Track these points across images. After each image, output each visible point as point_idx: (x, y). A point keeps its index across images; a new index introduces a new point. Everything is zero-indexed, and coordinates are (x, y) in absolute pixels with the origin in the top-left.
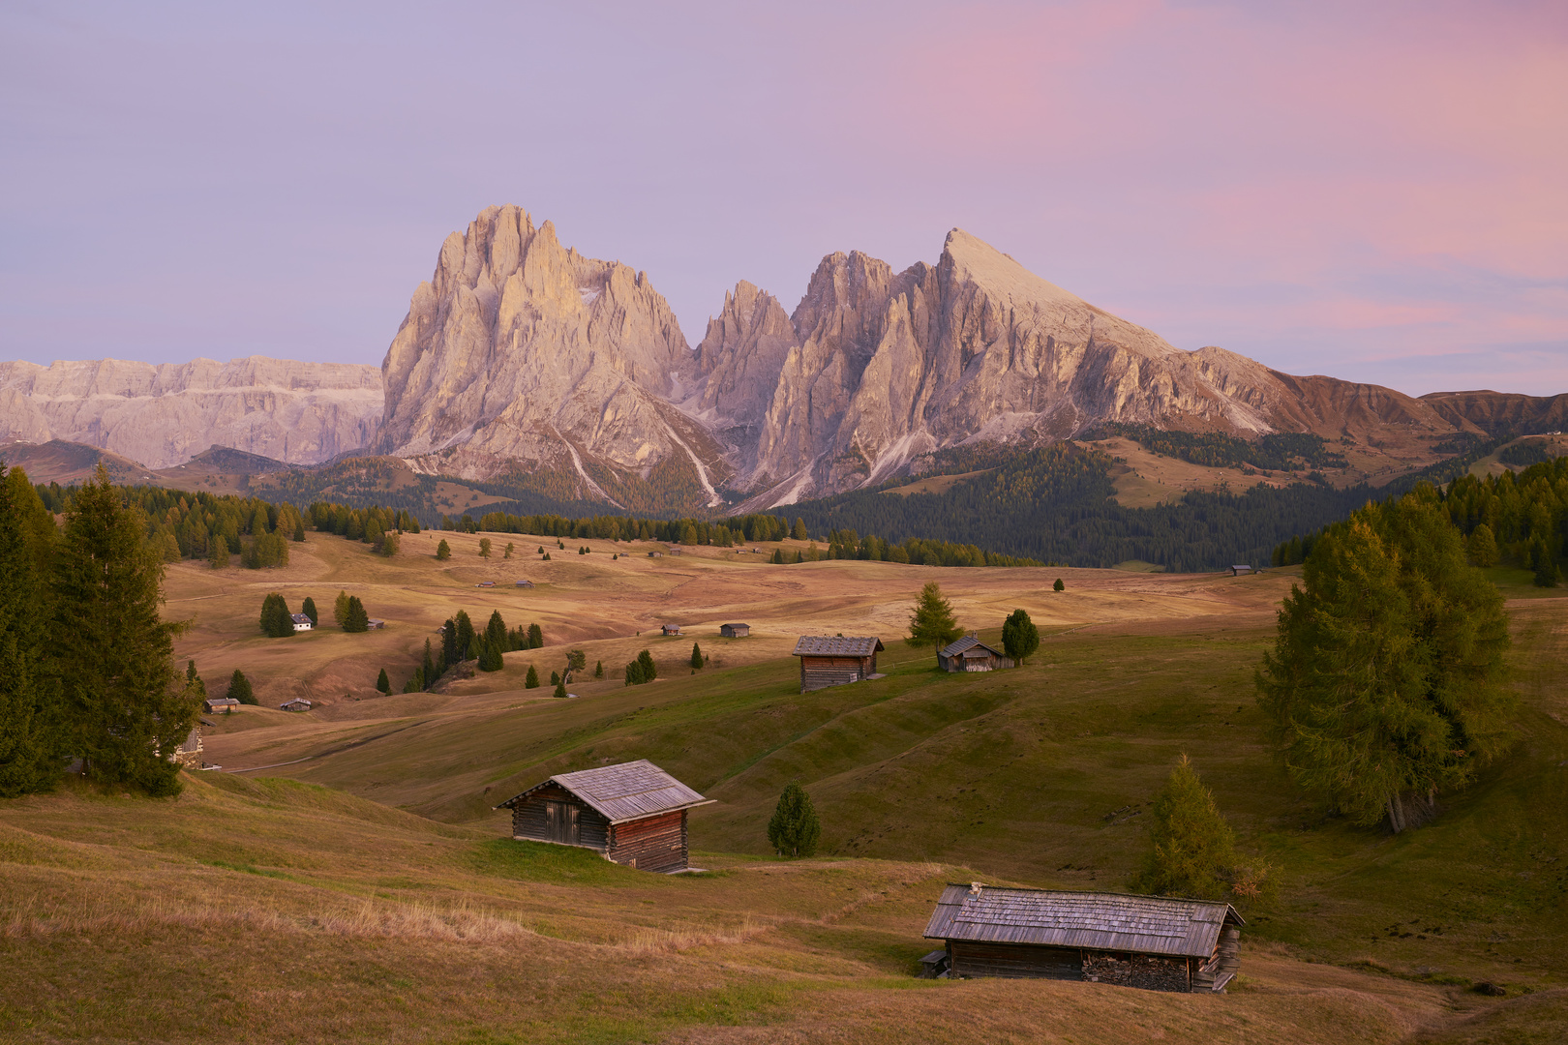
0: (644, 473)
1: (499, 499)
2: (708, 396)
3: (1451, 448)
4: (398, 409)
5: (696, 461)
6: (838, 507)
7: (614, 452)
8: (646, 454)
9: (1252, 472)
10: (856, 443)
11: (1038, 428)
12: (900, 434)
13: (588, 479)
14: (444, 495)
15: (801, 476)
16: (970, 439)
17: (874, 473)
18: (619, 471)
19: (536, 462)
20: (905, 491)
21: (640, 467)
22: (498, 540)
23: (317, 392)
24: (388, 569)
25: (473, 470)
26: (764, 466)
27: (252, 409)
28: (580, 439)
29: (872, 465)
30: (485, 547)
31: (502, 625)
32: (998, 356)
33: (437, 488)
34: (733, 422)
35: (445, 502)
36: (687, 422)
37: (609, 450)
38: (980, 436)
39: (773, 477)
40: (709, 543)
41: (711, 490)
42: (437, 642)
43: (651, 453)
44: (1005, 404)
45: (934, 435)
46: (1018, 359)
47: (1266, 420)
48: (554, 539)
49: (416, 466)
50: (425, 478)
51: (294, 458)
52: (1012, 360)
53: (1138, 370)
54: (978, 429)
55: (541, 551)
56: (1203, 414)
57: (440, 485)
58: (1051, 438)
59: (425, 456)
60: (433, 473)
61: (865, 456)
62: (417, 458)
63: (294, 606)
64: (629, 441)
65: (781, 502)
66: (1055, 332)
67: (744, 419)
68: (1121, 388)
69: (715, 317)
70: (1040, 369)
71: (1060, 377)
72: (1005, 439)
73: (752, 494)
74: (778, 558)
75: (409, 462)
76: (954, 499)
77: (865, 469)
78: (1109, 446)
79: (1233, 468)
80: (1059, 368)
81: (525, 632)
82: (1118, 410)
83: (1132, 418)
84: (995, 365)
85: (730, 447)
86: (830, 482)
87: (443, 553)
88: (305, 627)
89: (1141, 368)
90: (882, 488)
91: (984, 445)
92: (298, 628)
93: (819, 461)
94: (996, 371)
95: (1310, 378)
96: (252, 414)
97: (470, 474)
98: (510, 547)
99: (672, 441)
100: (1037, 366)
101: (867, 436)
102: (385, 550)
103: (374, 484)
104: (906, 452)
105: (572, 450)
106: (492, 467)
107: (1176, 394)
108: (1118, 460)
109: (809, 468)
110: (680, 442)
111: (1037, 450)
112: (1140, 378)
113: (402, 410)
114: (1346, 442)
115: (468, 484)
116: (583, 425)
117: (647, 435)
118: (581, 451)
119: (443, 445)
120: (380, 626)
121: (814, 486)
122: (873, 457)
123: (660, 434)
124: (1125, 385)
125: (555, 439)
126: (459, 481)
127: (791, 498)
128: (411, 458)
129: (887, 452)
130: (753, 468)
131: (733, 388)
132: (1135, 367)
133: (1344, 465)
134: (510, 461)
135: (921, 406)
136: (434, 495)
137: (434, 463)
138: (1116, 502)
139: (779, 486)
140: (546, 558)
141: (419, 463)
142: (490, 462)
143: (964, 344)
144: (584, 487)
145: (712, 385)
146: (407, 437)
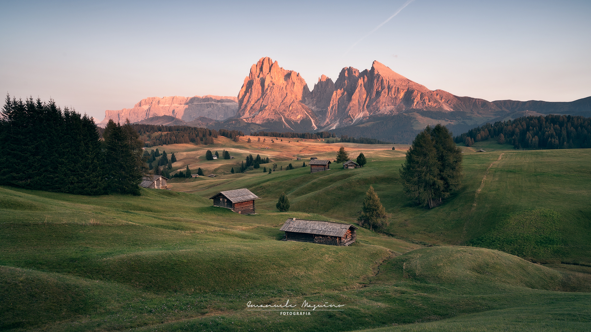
0: (299, 122)
1: (265, 128)
2: (314, 103)
3: (499, 114)
4: (242, 107)
5: (311, 119)
6: (345, 130)
7: (292, 117)
8: (300, 117)
9: (447, 121)
10: (350, 114)
11: (394, 110)
12: (360, 112)
13: (286, 123)
14: (252, 127)
15: (336, 122)
16: (377, 113)
17: (354, 122)
18: (293, 121)
19: (274, 119)
20: (361, 126)
21: (298, 120)
22: (262, 138)
23: (223, 103)
24: (236, 144)
25: (259, 121)
26: (327, 120)
27: (209, 107)
28: (284, 114)
29: (353, 120)
30: (259, 139)
31: (260, 158)
32: (385, 92)
34: (320, 110)
35: (252, 129)
37: (291, 116)
38: (380, 112)
39: (329, 123)
40: (312, 139)
41: (315, 126)
42: (245, 161)
43: (301, 117)
44: (386, 104)
45: (369, 112)
46: (390, 93)
47: (452, 108)
48: (276, 138)
49: (246, 120)
50: (248, 123)
51: (218, 119)
52: (388, 94)
53: (420, 96)
54: (380, 111)
55: (272, 140)
56: (436, 106)
57: (251, 125)
58: (397, 113)
59: (248, 118)
60: (250, 122)
61: (352, 117)
62: (246, 119)
63: (213, 154)
64: (296, 114)
65: (331, 129)
66: (399, 86)
67: (323, 109)
68: (415, 100)
69: (316, 84)
70: (395, 96)
71: (400, 97)
72: (386, 113)
73: (325, 126)
74: (328, 142)
75: (244, 120)
76: (373, 128)
77: (352, 120)
78: (412, 114)
79: (443, 120)
80: (400, 95)
81: (265, 159)
82: (415, 106)
83: (418, 108)
84: (384, 95)
85: (320, 115)
86: (343, 124)
87: (249, 141)
88: (216, 158)
89: (421, 95)
90: (356, 125)
91: (381, 114)
92: (214, 158)
93: (341, 119)
94: (384, 96)
95: (464, 97)
96: (208, 109)
97: (258, 122)
98: (265, 139)
99: (306, 114)
100: (395, 95)
101: (353, 113)
102: (236, 140)
103: (236, 125)
104: (362, 116)
105: (282, 116)
106: (263, 120)
107: (429, 101)
108: (414, 118)
109: (338, 120)
111: (394, 115)
112: (420, 97)
113: (243, 107)
114: (472, 113)
115: (258, 124)
116: (285, 110)
117: (300, 113)
118: (284, 117)
119: (252, 115)
120: (233, 158)
121: (339, 125)
122: (354, 118)
123: (303, 113)
124: (416, 99)
125: (278, 114)
126: (256, 124)
127: (334, 128)
128: (245, 118)
129: (357, 116)
130: (325, 121)
131: (320, 101)
132: (419, 95)
133: (471, 119)
134: (268, 119)
135: (366, 105)
136: (250, 127)
137: (250, 120)
138: (413, 128)
139: (331, 125)
140: (273, 142)
141: (247, 120)
142: (263, 119)
143: (377, 90)
144: (285, 126)
145: (315, 100)
146: (244, 114)
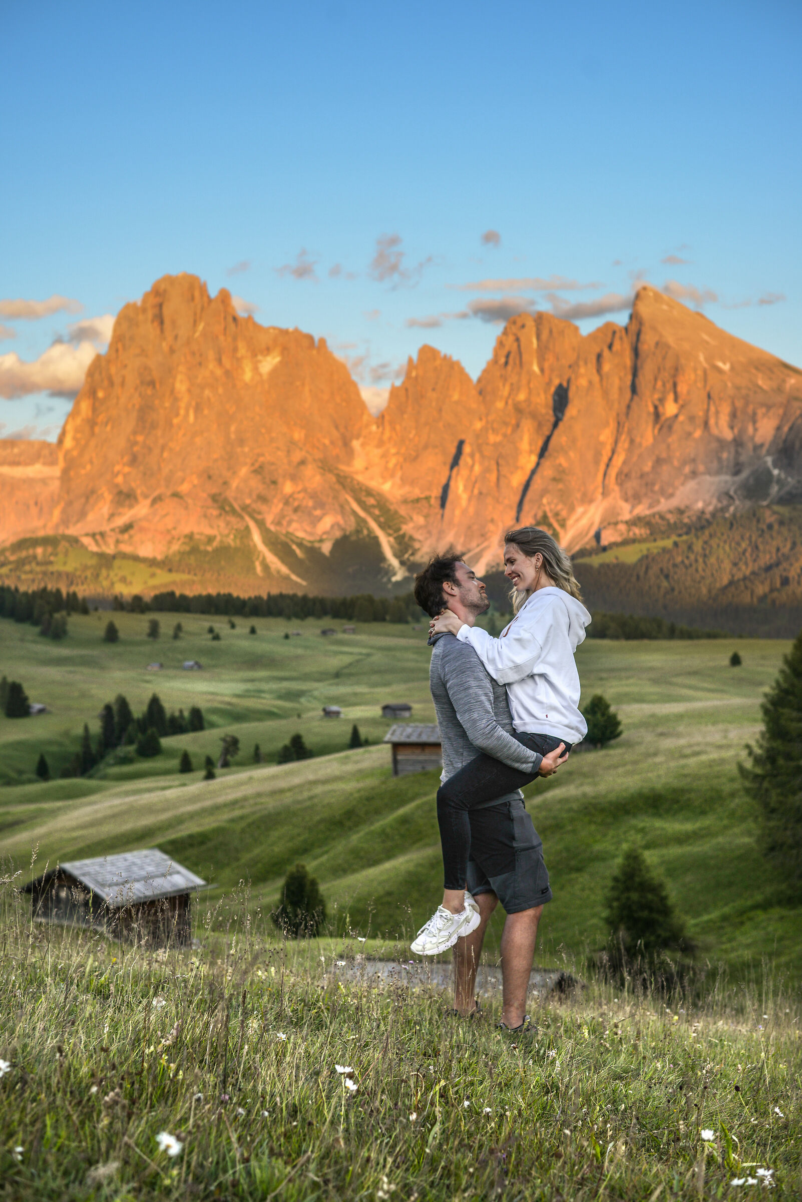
0: (326, 548)
1: (176, 577)
4: (74, 485)
5: (380, 533)
8: (328, 527)
10: (545, 512)
11: (735, 492)
12: (591, 501)
13: (267, 554)
14: (122, 572)
15: (488, 547)
16: (664, 505)
17: (566, 542)
20: (596, 561)
21: (321, 541)
22: (167, 621)
24: (57, 651)
25: (150, 546)
26: (450, 537)
29: (563, 534)
30: (154, 631)
31: (162, 710)
32: (692, 419)
33: (114, 565)
36: (369, 493)
37: (290, 523)
38: (674, 502)
39: (459, 548)
40: (384, 620)
42: (96, 727)
43: (332, 527)
44: (701, 468)
45: (626, 500)
50: (101, 556)
52: (707, 423)
55: (211, 631)
58: (748, 503)
60: (110, 550)
61: (556, 524)
62: (93, 535)
66: (751, 393)
69: (398, 383)
72: (700, 505)
75: (86, 541)
76: (647, 567)
81: (186, 714)
84: (689, 428)
85: (415, 517)
91: (680, 511)
94: (689, 434)
98: (179, 628)
99: (354, 513)
101: (556, 505)
102: (54, 632)
104: (597, 521)
110: (362, 513)
111: (734, 516)
113: (78, 485)
115: (146, 560)
116: (263, 498)
119: (120, 521)
120: (42, 711)
122: (563, 525)
126: (136, 558)
128: (87, 535)
129: (577, 520)
130: (439, 539)
134: (190, 538)
135: (613, 472)
136: (112, 573)
140: (216, 638)
142: (169, 539)
143: (656, 407)
146: (83, 514)
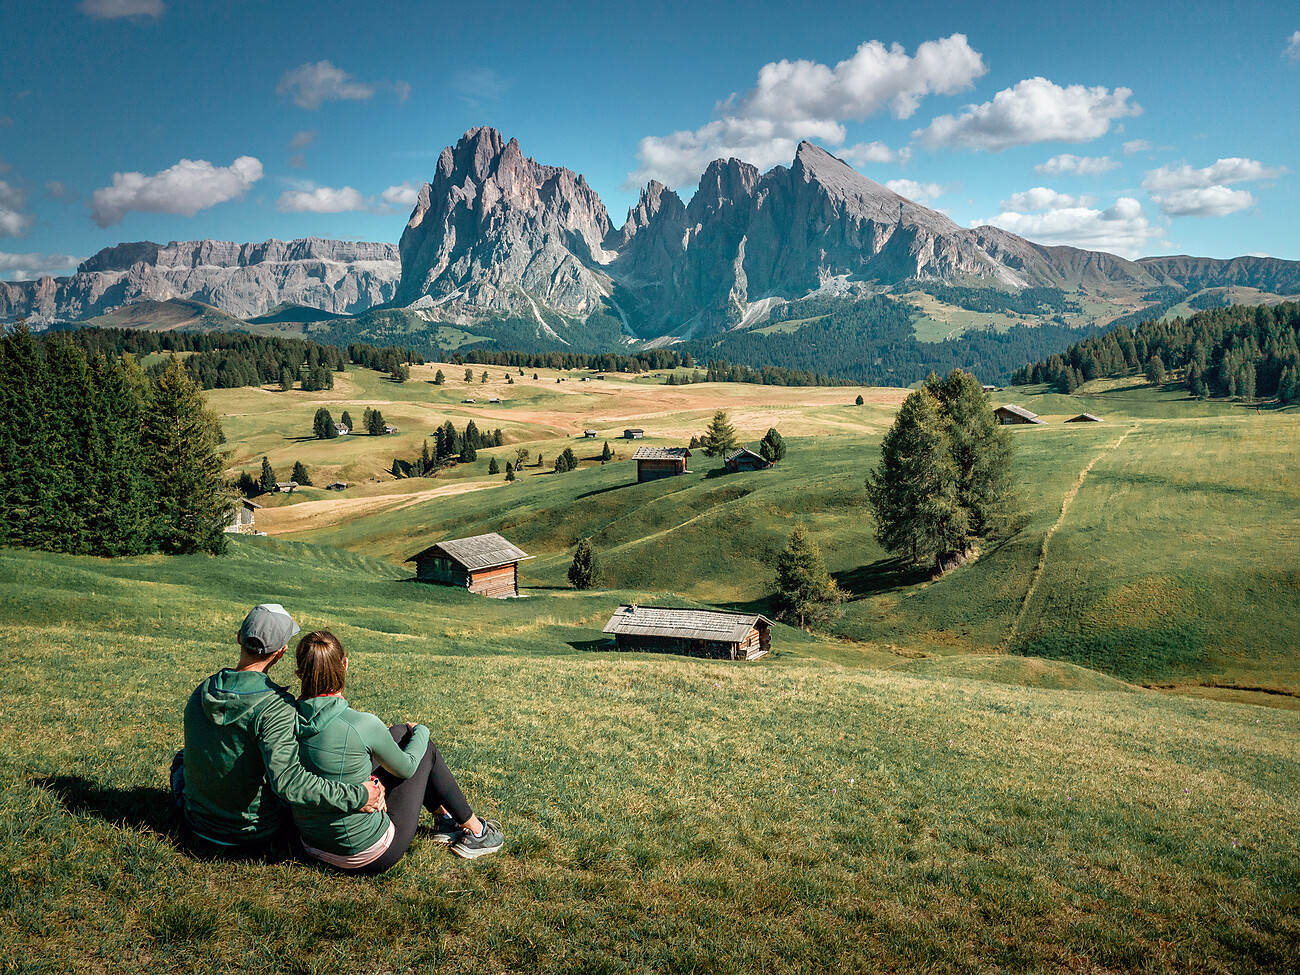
2: (627, 264)
3: (1155, 297)
4: (411, 275)
5: (620, 310)
6: (719, 344)
7: (562, 305)
8: (585, 306)
9: (1013, 316)
10: (732, 297)
15: (693, 321)
18: (566, 318)
19: (508, 312)
20: (766, 331)
21: (581, 315)
23: (354, 264)
24: (400, 390)
25: (464, 318)
28: (538, 296)
33: (440, 331)
34: (646, 283)
37: (559, 304)
41: (630, 331)
43: (588, 306)
47: (1024, 278)
48: (516, 369)
49: (424, 315)
50: (431, 324)
51: (339, 310)
52: (843, 237)
53: (933, 243)
54: (818, 287)
55: (507, 377)
56: (980, 275)
57: (441, 329)
58: (870, 293)
59: (430, 309)
61: (739, 306)
63: (336, 417)
64: (573, 297)
65: (679, 340)
67: (653, 281)
68: (921, 256)
70: (863, 243)
71: (877, 248)
73: (659, 333)
74: (671, 381)
75: (419, 313)
77: (739, 316)
78: (911, 298)
79: (999, 313)
80: (877, 242)
81: (492, 434)
82: (919, 272)
83: (928, 278)
85: (643, 301)
86: (714, 325)
87: (440, 379)
88: (344, 432)
89: (935, 242)
90: (751, 329)
91: (823, 299)
92: (339, 432)
93: (706, 310)
95: (1057, 248)
98: (485, 375)
100: (861, 241)
103: (396, 328)
104: (768, 304)
105: (533, 303)
106: (477, 316)
107: (960, 260)
108: (917, 308)
109: (699, 315)
110: (608, 297)
112: (935, 249)
113: (414, 275)
114: (1081, 294)
116: (540, 286)
117: (584, 292)
118: (539, 304)
119: (443, 301)
120: (395, 431)
121: (702, 328)
123: (594, 292)
124: (924, 254)
125: (521, 295)
126: (455, 326)
129: (754, 303)
131: (645, 259)
132: (931, 241)
133: (1079, 311)
136: (437, 337)
137: (437, 313)
138: (915, 338)
141: (426, 313)
142: (476, 312)
145: (630, 257)
146: (417, 295)
